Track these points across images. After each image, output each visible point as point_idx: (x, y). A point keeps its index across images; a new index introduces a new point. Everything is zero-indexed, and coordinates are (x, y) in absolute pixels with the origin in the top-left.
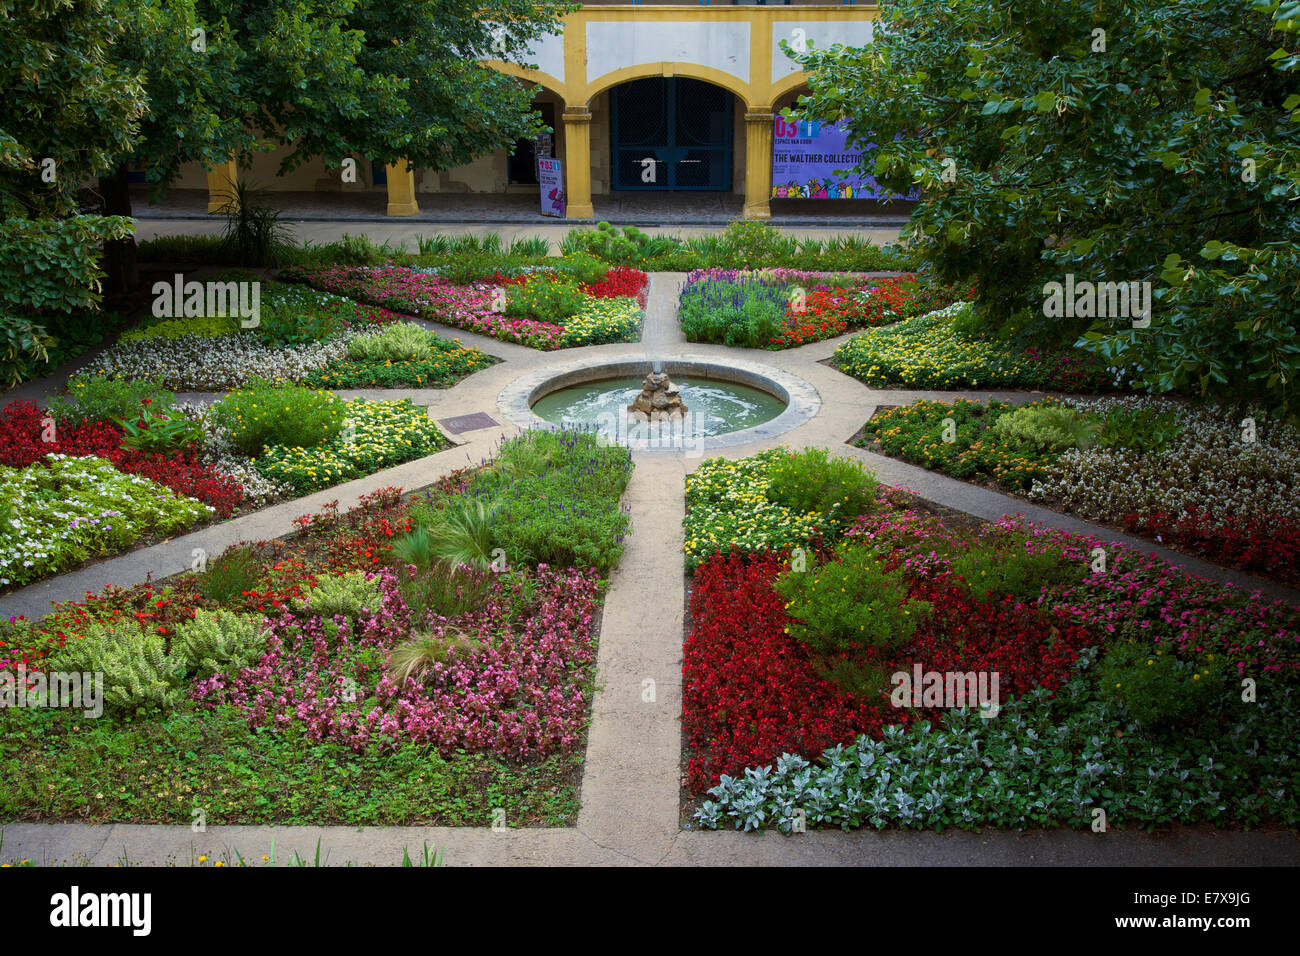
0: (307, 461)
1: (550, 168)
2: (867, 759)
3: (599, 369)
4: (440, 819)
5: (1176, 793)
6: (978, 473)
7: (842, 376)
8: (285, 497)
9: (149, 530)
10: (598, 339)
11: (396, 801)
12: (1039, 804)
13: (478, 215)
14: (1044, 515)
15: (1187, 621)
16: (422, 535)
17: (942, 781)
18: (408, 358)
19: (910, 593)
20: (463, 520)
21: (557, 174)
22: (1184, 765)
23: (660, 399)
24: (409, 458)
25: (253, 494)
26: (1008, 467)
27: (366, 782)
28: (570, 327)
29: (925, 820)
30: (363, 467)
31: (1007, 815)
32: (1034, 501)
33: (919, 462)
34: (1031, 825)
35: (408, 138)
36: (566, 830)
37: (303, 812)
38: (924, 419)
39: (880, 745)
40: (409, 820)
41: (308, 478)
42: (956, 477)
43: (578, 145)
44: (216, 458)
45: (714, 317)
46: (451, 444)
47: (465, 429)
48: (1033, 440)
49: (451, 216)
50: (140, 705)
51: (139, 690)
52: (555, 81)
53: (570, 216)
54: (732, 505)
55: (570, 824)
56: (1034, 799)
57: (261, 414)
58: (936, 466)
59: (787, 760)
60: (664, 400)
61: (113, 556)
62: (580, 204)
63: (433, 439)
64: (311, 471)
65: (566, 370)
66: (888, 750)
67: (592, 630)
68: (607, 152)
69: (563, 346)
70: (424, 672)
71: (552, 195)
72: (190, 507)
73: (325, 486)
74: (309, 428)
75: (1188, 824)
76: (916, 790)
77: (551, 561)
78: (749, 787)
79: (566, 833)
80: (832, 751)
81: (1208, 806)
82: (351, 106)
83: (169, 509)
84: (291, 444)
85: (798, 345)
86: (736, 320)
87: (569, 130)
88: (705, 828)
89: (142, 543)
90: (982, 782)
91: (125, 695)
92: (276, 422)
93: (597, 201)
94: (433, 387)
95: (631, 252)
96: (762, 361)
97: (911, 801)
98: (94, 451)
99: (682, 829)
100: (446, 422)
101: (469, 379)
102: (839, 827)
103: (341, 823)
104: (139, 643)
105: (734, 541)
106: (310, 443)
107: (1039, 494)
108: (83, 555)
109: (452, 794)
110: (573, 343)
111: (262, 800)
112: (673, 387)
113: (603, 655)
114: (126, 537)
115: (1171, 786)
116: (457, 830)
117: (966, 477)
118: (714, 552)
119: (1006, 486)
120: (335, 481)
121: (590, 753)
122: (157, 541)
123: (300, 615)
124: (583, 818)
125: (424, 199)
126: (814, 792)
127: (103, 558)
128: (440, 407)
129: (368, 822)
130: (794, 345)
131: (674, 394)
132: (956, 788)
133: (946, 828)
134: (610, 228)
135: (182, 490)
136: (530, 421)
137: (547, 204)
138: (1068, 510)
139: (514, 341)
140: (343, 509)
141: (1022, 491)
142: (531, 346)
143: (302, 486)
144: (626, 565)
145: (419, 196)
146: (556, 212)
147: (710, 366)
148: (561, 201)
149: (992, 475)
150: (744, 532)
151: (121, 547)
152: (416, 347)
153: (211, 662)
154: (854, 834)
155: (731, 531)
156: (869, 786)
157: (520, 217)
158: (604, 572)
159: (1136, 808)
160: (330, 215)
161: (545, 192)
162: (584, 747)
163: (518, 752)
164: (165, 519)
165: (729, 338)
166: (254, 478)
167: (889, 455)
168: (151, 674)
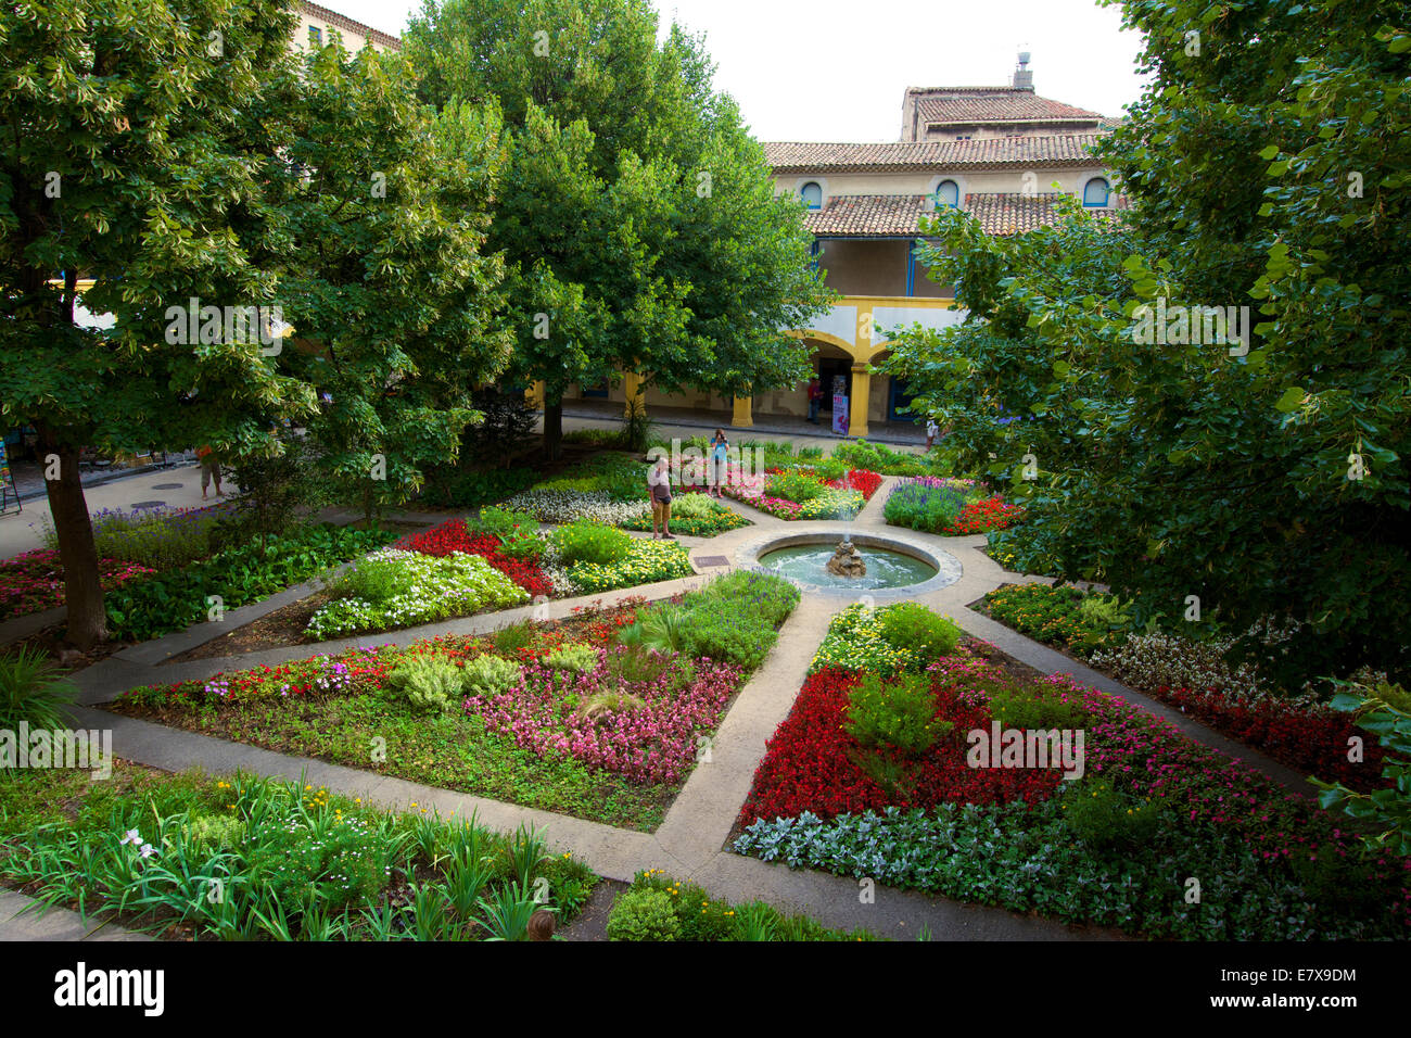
0: (596, 573)
1: (840, 401)
2: (864, 826)
3: (816, 535)
4: (572, 812)
5: (1096, 899)
6: (1055, 640)
7: (988, 559)
8: (577, 594)
9: (489, 604)
10: (823, 516)
11: (549, 794)
12: (981, 885)
13: (790, 430)
14: (1096, 679)
15: (1164, 772)
16: (636, 627)
17: (914, 853)
18: (692, 516)
19: (938, 714)
20: (666, 622)
21: (845, 405)
22: (1110, 879)
23: (846, 560)
24: (664, 579)
25: (559, 589)
26: (1077, 638)
27: (537, 777)
28: (806, 507)
29: (892, 880)
30: (630, 581)
31: (957, 888)
32: (1092, 667)
33: (1014, 626)
34: (973, 900)
35: (714, 376)
36: (647, 835)
37: (494, 790)
38: (1031, 596)
39: (880, 819)
40: (553, 808)
41: (593, 584)
42: (1038, 641)
43: (860, 387)
44: (548, 564)
45: (907, 508)
46: (694, 573)
47: (706, 565)
48: (1106, 621)
49: (773, 429)
50: (429, 707)
51: (429, 697)
52: (849, 345)
53: (851, 434)
54: (853, 637)
55: (651, 831)
56: (979, 881)
57: (576, 540)
58: (1025, 631)
59: (806, 816)
60: (849, 561)
61: (464, 616)
62: (859, 426)
63: (682, 568)
64: (596, 580)
65: (793, 535)
66: (883, 823)
67: (725, 705)
68: (886, 394)
69: (799, 519)
70: (600, 715)
71: (840, 420)
72: (517, 592)
73: (603, 590)
74: (602, 552)
75: (1100, 925)
76: (891, 856)
77: (714, 657)
78: (774, 830)
79: (647, 837)
80: (842, 816)
81: (1120, 915)
82: (680, 353)
83: (504, 593)
84: (590, 561)
85: (966, 535)
86: (920, 512)
87: (855, 378)
88: (738, 853)
89: (482, 611)
90: (944, 860)
91: (420, 699)
92: (585, 546)
93: (872, 425)
94: (702, 536)
95: (876, 460)
96: (932, 542)
97: (884, 862)
98: (479, 552)
99: (722, 850)
100: (697, 560)
101: (728, 533)
102: (830, 872)
103: (513, 802)
104: (441, 669)
105: (842, 661)
106: (604, 562)
107: (1096, 662)
108: (445, 613)
109: (583, 797)
110: (806, 517)
111: (471, 778)
112: (857, 553)
113: (725, 725)
114: (474, 606)
115: (1092, 893)
116: (579, 821)
117: (1046, 642)
118: (826, 666)
119: (1074, 652)
120: (610, 588)
121: (685, 788)
122: (492, 611)
123: (544, 667)
124: (661, 830)
125: (757, 417)
126: (817, 842)
127: (459, 617)
128: (699, 548)
129: (528, 804)
130: (960, 534)
131: (857, 558)
132: (922, 861)
133: (909, 889)
134: (866, 444)
135: (517, 581)
136: (751, 564)
137: (836, 425)
138: (1117, 677)
139: (768, 512)
140: (604, 606)
141: (1085, 658)
142: (777, 516)
143: (589, 588)
144: (768, 667)
145: (754, 415)
146: (842, 431)
147: (894, 542)
148: (846, 424)
149: (1065, 643)
150: (853, 656)
151: (469, 611)
152: (698, 509)
153: (476, 687)
154: (840, 879)
155: (844, 654)
156: (860, 847)
157: (818, 432)
158: (749, 669)
159: (1057, 903)
160: (696, 423)
161: (836, 418)
162: (684, 783)
163: (638, 778)
164: (500, 598)
165: (914, 524)
166: (563, 580)
167: (994, 619)
168: (439, 688)
